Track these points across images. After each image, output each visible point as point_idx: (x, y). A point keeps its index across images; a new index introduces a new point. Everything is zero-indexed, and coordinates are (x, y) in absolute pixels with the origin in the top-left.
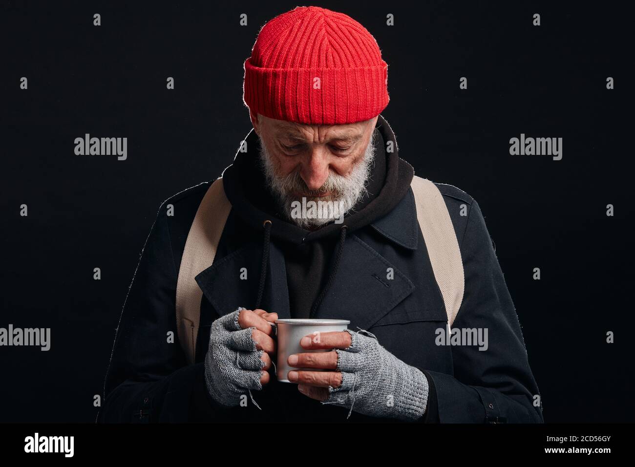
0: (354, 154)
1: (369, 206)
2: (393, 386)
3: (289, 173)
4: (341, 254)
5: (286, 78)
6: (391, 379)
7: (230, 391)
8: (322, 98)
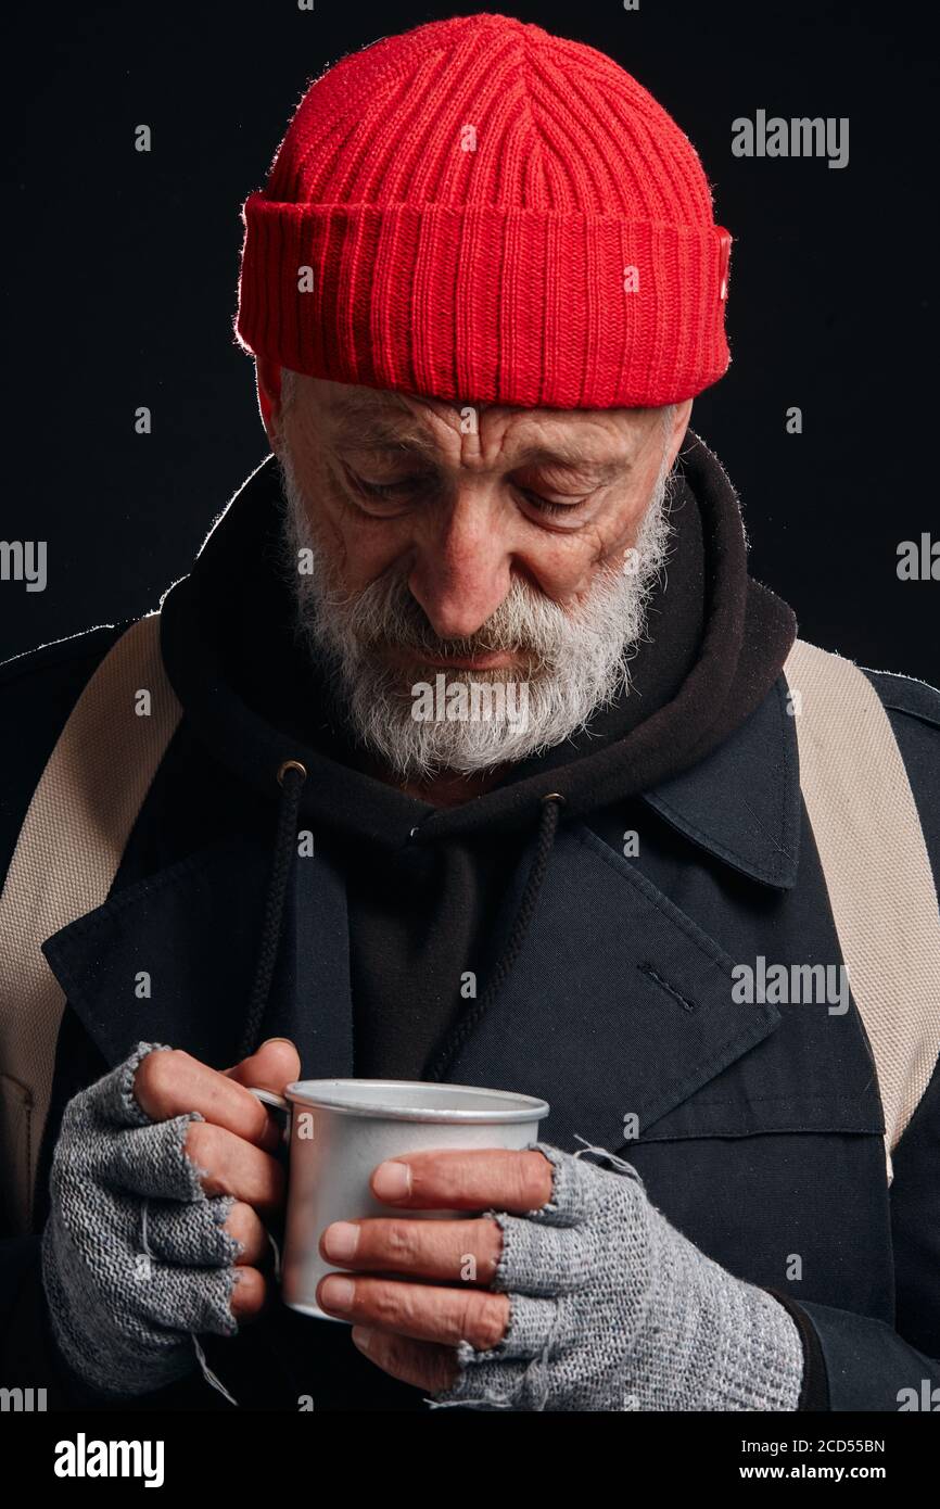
0: (600, 528)
1: (642, 733)
2: (686, 1352)
3: (371, 581)
4: (537, 888)
5: (378, 236)
6: (680, 1327)
7: (125, 1339)
8: (499, 310)
